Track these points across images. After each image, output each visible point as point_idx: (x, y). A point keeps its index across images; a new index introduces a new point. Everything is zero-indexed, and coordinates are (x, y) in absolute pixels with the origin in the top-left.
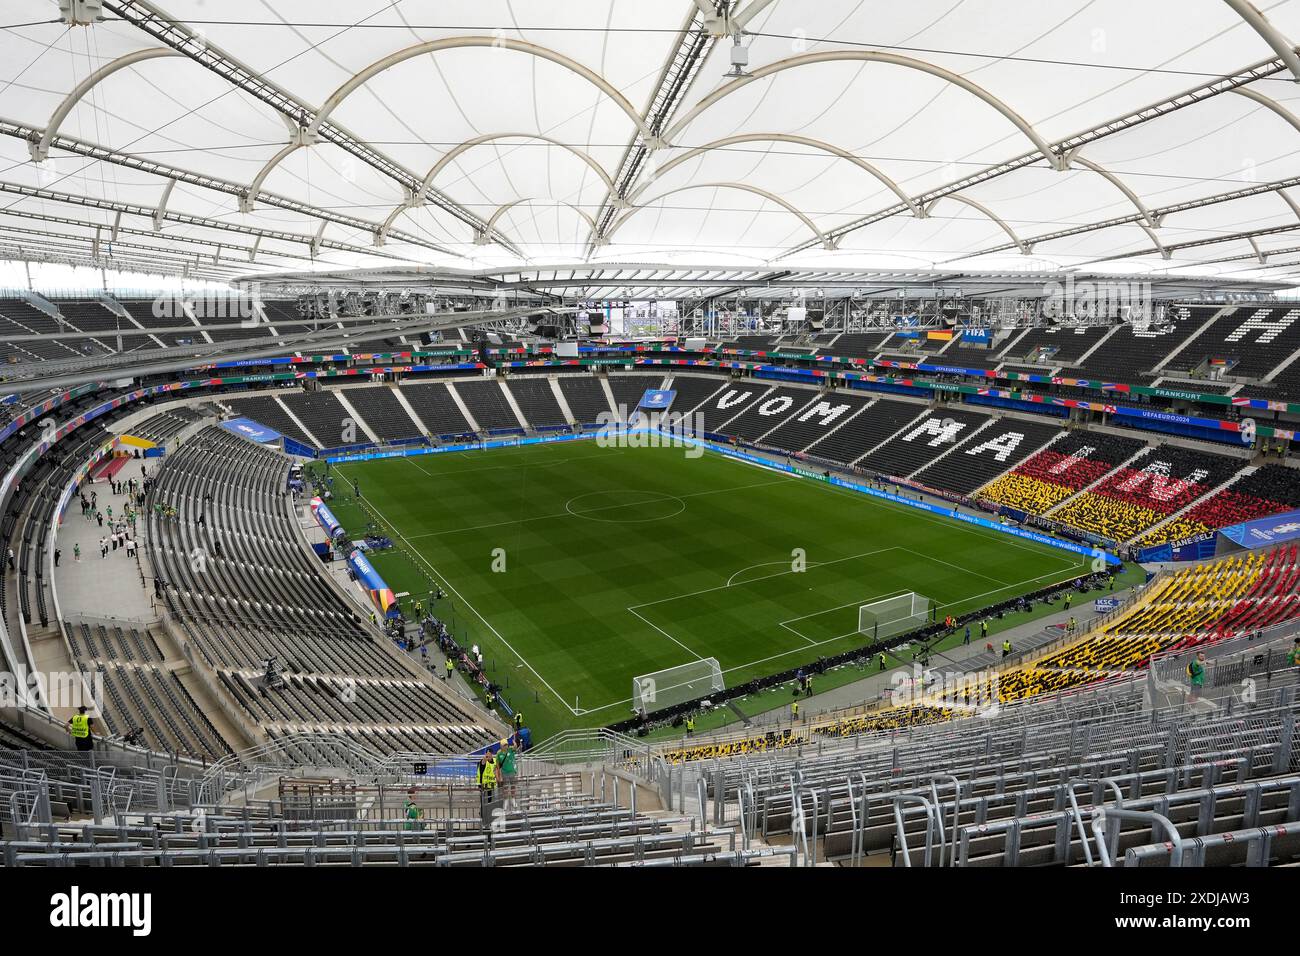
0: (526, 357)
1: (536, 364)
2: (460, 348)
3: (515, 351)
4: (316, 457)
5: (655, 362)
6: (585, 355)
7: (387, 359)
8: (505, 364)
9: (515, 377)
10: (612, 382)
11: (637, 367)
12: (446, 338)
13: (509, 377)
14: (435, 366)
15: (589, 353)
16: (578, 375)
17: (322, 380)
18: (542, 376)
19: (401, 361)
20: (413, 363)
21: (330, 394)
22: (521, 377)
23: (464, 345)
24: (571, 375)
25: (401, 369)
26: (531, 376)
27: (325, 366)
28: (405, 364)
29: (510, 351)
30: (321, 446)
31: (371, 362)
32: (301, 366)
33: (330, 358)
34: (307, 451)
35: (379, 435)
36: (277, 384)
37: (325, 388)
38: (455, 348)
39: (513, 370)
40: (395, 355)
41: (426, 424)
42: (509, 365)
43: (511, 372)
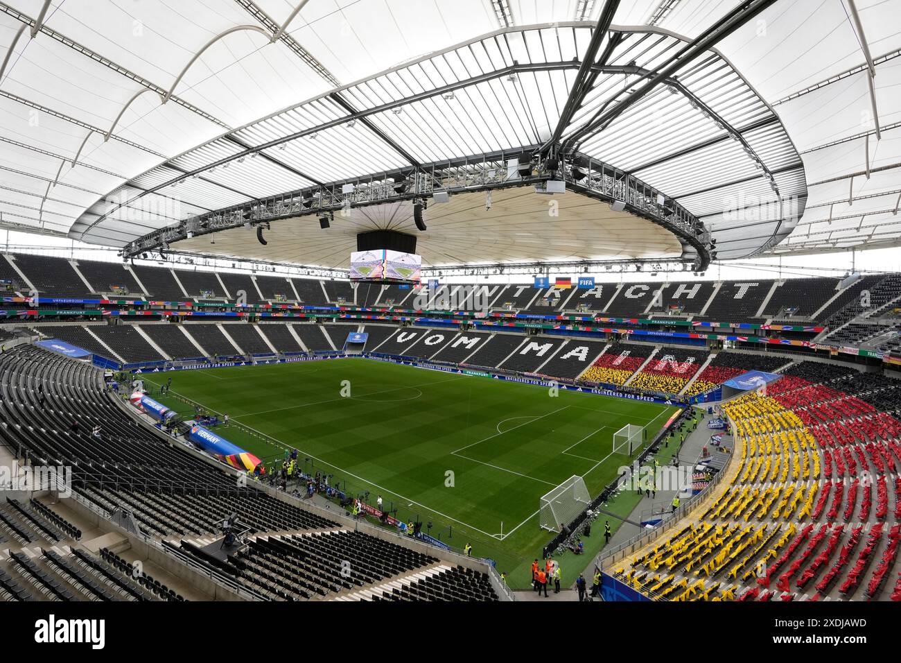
0: (271, 310)
1: (277, 315)
2: (226, 302)
3: (264, 306)
4: (120, 369)
5: (352, 317)
6: (309, 311)
7: (175, 306)
8: (257, 314)
9: (264, 323)
10: (328, 328)
11: (339, 320)
12: (216, 296)
13: (259, 323)
14: (209, 313)
15: (311, 310)
16: (304, 323)
17: (124, 318)
18: (281, 323)
19: (184, 308)
20: (193, 310)
21: (130, 327)
22: (267, 323)
23: (229, 301)
24: (300, 323)
25: (185, 313)
26: (274, 323)
27: (126, 308)
28: (187, 311)
29: (261, 306)
30: (124, 362)
31: (162, 307)
32: (108, 306)
33: (132, 302)
34: (113, 365)
35: (171, 355)
36: (86, 318)
37: (125, 323)
38: (223, 302)
39: (262, 318)
40: (180, 304)
41: (206, 350)
42: (260, 315)
43: (260, 320)
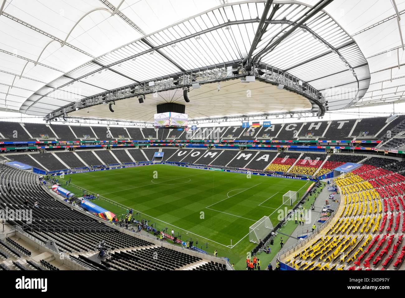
0: (117, 143)
1: (120, 145)
2: (96, 140)
3: (114, 141)
4: (46, 174)
5: (156, 145)
6: (135, 143)
7: (71, 143)
8: (111, 145)
9: (114, 149)
10: (144, 150)
11: (150, 146)
12: (91, 137)
13: (112, 149)
14: (88, 146)
15: (136, 142)
16: (133, 149)
17: (47, 149)
18: (122, 149)
19: (76, 144)
20: (80, 145)
21: (50, 154)
22: (116, 149)
23: (97, 140)
24: (131, 149)
25: (76, 146)
26: (119, 149)
27: (48, 145)
28: (77, 145)
29: (112, 141)
30: (48, 171)
31: (65, 144)
32: (39, 144)
33: (51, 142)
34: (43, 172)
35: (70, 166)
36: (29, 150)
37: (48, 152)
38: (94, 140)
39: (113, 147)
40: (74, 142)
41: (87, 163)
42: (112, 145)
43: (112, 148)
